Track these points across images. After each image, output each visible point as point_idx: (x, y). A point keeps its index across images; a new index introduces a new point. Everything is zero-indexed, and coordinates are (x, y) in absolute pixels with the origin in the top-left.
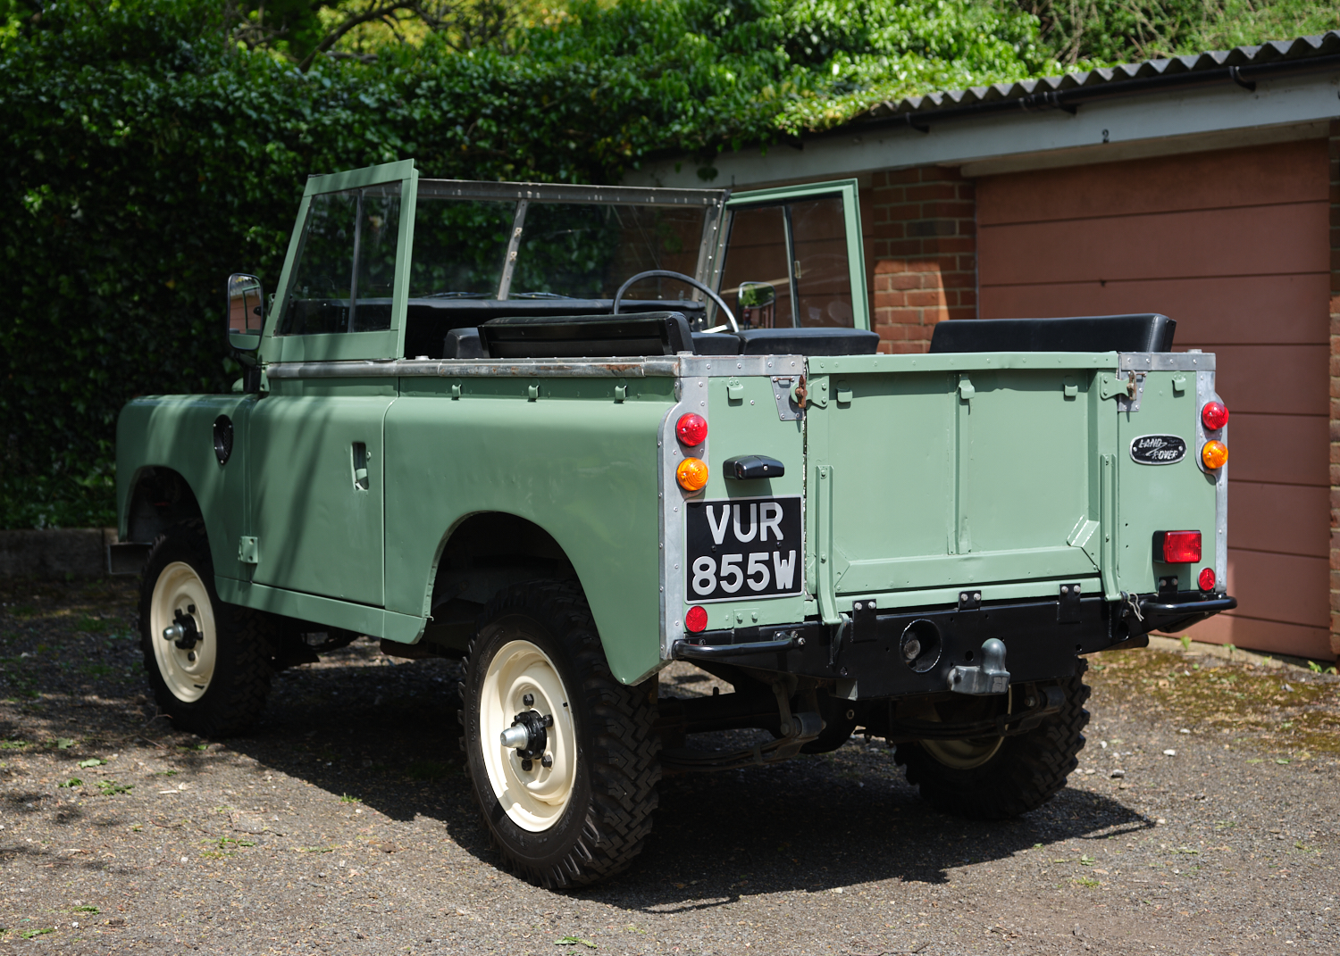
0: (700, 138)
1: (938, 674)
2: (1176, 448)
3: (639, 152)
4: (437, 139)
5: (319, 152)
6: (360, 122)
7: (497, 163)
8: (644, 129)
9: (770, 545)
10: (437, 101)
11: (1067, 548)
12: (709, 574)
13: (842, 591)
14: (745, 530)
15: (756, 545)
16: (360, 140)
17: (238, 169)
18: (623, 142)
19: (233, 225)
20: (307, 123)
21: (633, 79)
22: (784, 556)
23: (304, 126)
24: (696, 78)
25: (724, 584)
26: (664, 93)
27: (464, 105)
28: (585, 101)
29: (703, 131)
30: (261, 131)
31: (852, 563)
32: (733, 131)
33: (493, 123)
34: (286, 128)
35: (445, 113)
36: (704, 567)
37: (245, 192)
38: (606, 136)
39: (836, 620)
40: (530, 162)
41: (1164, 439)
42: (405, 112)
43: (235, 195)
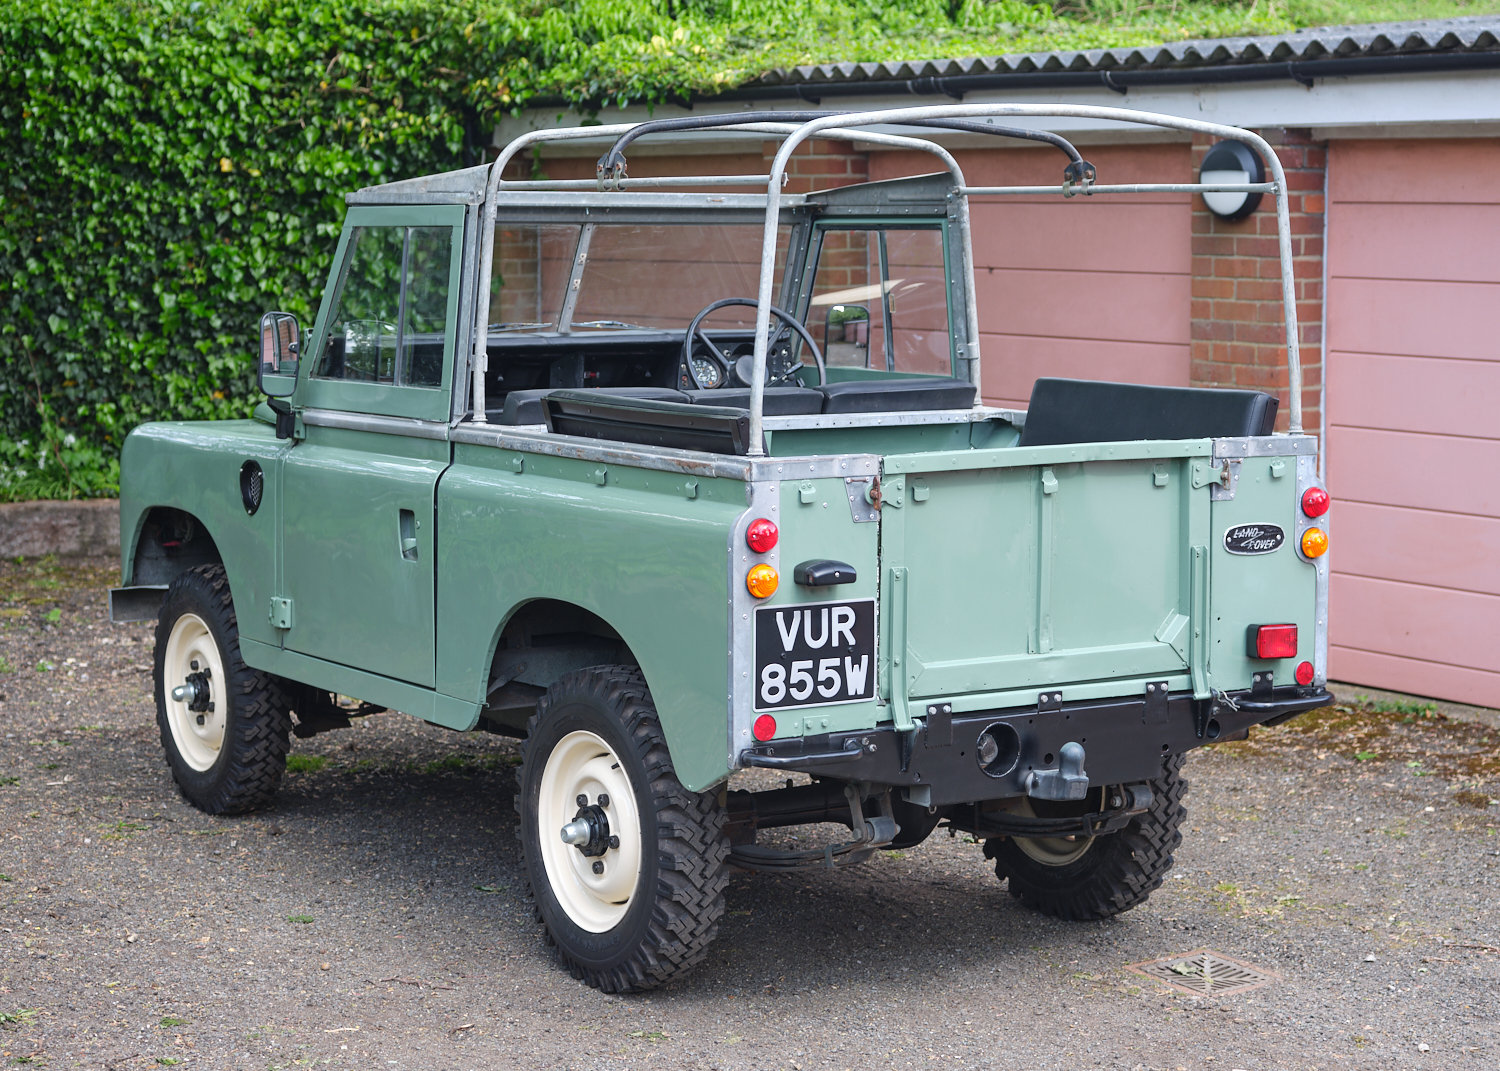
0: (584, 90)
1: (1015, 780)
2: (1274, 537)
3: (518, 99)
4: (294, 73)
5: (161, 87)
6: (208, 54)
7: (360, 102)
8: (524, 73)
9: (843, 650)
10: (293, 31)
11: (1156, 644)
12: (779, 682)
13: (915, 695)
14: (816, 635)
15: (827, 651)
16: (207, 75)
17: (68, 104)
18: (500, 86)
19: (62, 167)
20: (147, 53)
21: (511, 16)
22: (856, 661)
23: (142, 57)
24: (581, 18)
25: (794, 692)
26: (544, 35)
27: (324, 37)
28: (460, 38)
29: (588, 80)
30: (94, 60)
31: (927, 666)
32: (618, 86)
33: (356, 59)
34: (123, 60)
35: (303, 46)
36: (774, 675)
37: (76, 132)
38: (482, 79)
39: (910, 726)
40: (398, 102)
41: (1261, 528)
42: (259, 45)
43: (65, 133)
